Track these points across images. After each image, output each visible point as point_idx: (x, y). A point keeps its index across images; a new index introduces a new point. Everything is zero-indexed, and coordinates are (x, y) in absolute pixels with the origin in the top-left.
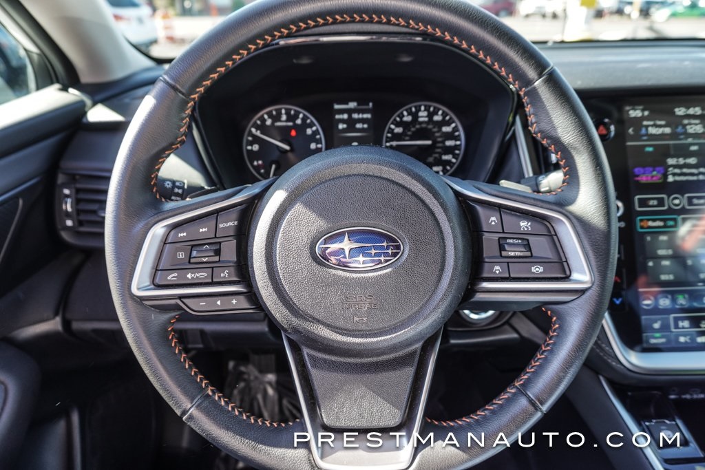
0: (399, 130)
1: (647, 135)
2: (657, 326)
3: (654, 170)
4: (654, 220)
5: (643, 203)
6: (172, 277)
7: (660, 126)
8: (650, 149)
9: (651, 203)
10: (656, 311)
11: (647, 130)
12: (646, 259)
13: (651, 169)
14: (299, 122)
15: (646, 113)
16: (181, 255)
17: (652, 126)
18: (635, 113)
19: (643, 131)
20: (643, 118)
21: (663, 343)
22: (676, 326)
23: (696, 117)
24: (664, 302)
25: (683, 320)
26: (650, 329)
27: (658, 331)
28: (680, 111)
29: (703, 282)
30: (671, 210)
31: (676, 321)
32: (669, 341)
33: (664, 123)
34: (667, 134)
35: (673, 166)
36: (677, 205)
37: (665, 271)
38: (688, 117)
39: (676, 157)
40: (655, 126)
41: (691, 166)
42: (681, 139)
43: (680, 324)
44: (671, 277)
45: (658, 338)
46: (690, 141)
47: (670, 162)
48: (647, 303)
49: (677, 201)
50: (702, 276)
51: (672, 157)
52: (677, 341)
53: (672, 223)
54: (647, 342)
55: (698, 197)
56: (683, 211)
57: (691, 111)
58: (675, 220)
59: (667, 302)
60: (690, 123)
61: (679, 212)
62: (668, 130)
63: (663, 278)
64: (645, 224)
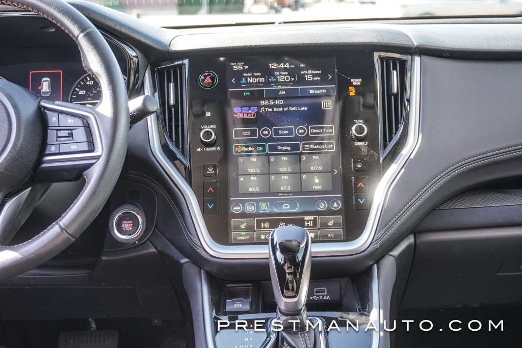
0: (82, 92)
1: (246, 83)
2: (243, 226)
3: (250, 109)
4: (247, 147)
5: (239, 134)
7: (257, 77)
9: (245, 133)
10: (243, 215)
11: (246, 79)
12: (238, 175)
13: (248, 108)
15: (246, 67)
17: (250, 77)
18: (238, 67)
19: (243, 81)
20: (244, 71)
21: (246, 240)
22: (259, 226)
23: (285, 69)
24: (251, 209)
25: (264, 221)
26: (238, 229)
27: (243, 230)
28: (273, 66)
29: (284, 193)
30: (261, 139)
31: (259, 223)
32: (252, 238)
33: (259, 74)
34: (261, 83)
35: (265, 106)
36: (266, 135)
37: (253, 185)
38: (279, 70)
39: (268, 99)
40: (253, 77)
41: (278, 106)
42: (272, 86)
43: (262, 225)
44: (258, 189)
45: (244, 236)
46: (280, 87)
47: (263, 103)
48: (236, 209)
49: (266, 132)
50: (282, 188)
51: (264, 99)
52: (259, 238)
53: (261, 148)
54: (235, 239)
55: (282, 129)
56: (271, 139)
57: (282, 66)
58: (264, 146)
59: (253, 208)
60: (280, 75)
61: (267, 141)
62: (262, 80)
63: (251, 190)
64: (240, 149)
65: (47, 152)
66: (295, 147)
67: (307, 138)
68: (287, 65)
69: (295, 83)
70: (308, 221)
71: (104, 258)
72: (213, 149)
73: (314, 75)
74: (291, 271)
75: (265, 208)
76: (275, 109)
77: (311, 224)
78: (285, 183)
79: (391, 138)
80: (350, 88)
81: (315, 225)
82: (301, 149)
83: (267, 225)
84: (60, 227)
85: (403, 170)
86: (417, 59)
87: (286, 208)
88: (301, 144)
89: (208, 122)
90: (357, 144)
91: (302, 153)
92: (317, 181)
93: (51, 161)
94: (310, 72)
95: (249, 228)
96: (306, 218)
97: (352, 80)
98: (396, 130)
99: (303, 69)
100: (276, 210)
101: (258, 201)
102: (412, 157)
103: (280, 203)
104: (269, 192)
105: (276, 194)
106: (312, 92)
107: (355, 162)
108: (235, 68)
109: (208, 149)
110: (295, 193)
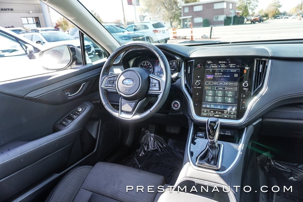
1: (211, 68)
2: (205, 111)
3: (211, 76)
4: (209, 87)
5: (207, 83)
6: (107, 85)
7: (215, 66)
8: (211, 71)
9: (209, 83)
10: (206, 108)
11: (211, 66)
12: (205, 96)
14: (148, 65)
15: (212, 62)
16: (108, 82)
17: (212, 66)
18: (209, 62)
20: (211, 64)
21: (206, 115)
22: (210, 112)
23: (224, 64)
24: (208, 106)
25: (212, 110)
26: (204, 112)
27: (205, 112)
28: (220, 62)
29: (219, 102)
30: (214, 85)
31: (210, 111)
32: (207, 115)
33: (215, 65)
34: (216, 68)
35: (216, 75)
36: (215, 84)
37: (210, 99)
38: (222, 63)
39: (217, 73)
40: (213, 65)
41: (220, 75)
42: (219, 69)
43: (211, 111)
44: (211, 101)
45: (205, 114)
46: (221, 69)
47: (216, 74)
48: (204, 106)
49: (216, 83)
50: (218, 101)
51: (216, 73)
52: (209, 115)
53: (213, 88)
54: (203, 115)
55: (221, 83)
56: (217, 85)
57: (223, 62)
58: (214, 87)
59: (209, 106)
60: (222, 65)
61: (215, 86)
62: (216, 67)
63: (209, 100)
64: (207, 88)
65: (149, 89)
66: (224, 88)
67: (228, 86)
68: (225, 62)
69: (226, 68)
70: (225, 112)
71: (169, 114)
72: (199, 87)
73: (233, 66)
74: (212, 132)
75: (212, 106)
76: (219, 76)
77: (226, 113)
78: (219, 100)
79: (257, 87)
80: (244, 70)
81: (227, 113)
82: (226, 89)
83: (212, 112)
84: (150, 111)
85: (259, 99)
86: (270, 61)
87: (219, 107)
88: (226, 88)
89: (198, 79)
90: (244, 89)
91: (226, 90)
92: (230, 100)
93: (150, 92)
94: (232, 64)
95: (207, 112)
96: (225, 111)
97: (245, 68)
98: (259, 85)
99: (230, 63)
100: (216, 107)
101: (210, 104)
102: (263, 95)
103: (217, 105)
104: (214, 102)
105: (216, 103)
106: (232, 71)
107: (243, 95)
108: (208, 63)
109: (198, 87)
110: (222, 103)
